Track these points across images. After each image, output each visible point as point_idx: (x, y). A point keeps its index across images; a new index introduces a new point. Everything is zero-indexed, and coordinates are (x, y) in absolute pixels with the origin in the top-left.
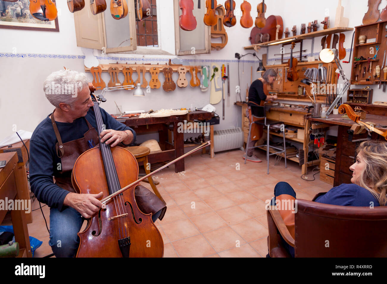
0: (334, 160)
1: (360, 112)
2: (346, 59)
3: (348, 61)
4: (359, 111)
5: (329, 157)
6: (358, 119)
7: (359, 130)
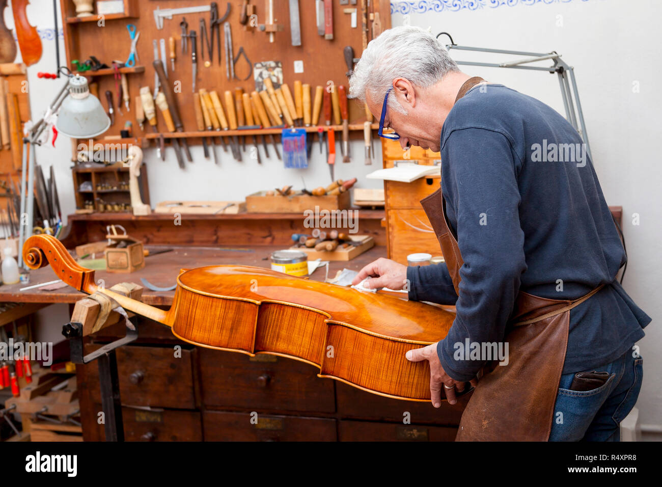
0: (74, 425)
1: (125, 247)
2: (47, 63)
3: (54, 71)
4: (123, 243)
5: (55, 417)
6: (87, 279)
7: (98, 317)
